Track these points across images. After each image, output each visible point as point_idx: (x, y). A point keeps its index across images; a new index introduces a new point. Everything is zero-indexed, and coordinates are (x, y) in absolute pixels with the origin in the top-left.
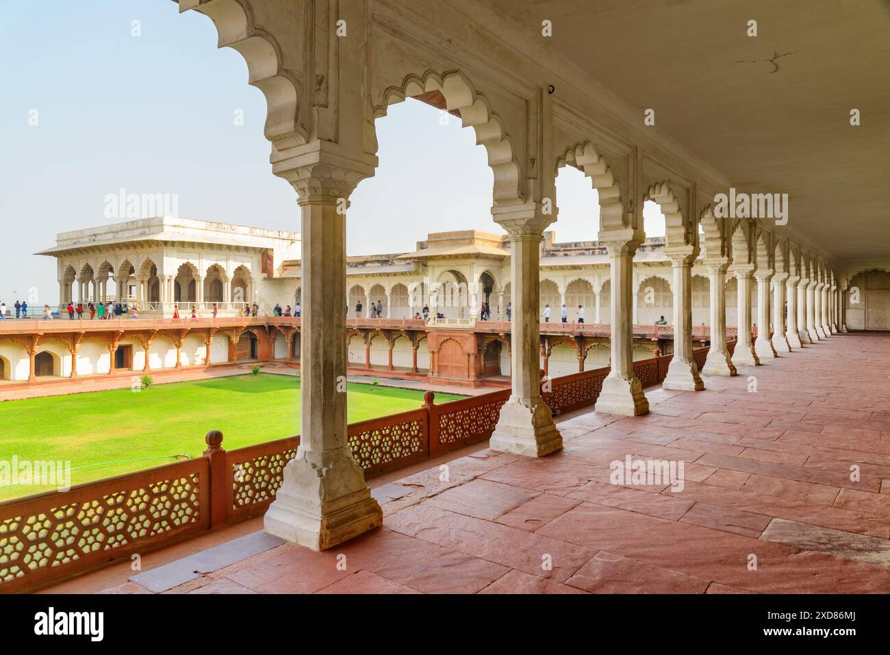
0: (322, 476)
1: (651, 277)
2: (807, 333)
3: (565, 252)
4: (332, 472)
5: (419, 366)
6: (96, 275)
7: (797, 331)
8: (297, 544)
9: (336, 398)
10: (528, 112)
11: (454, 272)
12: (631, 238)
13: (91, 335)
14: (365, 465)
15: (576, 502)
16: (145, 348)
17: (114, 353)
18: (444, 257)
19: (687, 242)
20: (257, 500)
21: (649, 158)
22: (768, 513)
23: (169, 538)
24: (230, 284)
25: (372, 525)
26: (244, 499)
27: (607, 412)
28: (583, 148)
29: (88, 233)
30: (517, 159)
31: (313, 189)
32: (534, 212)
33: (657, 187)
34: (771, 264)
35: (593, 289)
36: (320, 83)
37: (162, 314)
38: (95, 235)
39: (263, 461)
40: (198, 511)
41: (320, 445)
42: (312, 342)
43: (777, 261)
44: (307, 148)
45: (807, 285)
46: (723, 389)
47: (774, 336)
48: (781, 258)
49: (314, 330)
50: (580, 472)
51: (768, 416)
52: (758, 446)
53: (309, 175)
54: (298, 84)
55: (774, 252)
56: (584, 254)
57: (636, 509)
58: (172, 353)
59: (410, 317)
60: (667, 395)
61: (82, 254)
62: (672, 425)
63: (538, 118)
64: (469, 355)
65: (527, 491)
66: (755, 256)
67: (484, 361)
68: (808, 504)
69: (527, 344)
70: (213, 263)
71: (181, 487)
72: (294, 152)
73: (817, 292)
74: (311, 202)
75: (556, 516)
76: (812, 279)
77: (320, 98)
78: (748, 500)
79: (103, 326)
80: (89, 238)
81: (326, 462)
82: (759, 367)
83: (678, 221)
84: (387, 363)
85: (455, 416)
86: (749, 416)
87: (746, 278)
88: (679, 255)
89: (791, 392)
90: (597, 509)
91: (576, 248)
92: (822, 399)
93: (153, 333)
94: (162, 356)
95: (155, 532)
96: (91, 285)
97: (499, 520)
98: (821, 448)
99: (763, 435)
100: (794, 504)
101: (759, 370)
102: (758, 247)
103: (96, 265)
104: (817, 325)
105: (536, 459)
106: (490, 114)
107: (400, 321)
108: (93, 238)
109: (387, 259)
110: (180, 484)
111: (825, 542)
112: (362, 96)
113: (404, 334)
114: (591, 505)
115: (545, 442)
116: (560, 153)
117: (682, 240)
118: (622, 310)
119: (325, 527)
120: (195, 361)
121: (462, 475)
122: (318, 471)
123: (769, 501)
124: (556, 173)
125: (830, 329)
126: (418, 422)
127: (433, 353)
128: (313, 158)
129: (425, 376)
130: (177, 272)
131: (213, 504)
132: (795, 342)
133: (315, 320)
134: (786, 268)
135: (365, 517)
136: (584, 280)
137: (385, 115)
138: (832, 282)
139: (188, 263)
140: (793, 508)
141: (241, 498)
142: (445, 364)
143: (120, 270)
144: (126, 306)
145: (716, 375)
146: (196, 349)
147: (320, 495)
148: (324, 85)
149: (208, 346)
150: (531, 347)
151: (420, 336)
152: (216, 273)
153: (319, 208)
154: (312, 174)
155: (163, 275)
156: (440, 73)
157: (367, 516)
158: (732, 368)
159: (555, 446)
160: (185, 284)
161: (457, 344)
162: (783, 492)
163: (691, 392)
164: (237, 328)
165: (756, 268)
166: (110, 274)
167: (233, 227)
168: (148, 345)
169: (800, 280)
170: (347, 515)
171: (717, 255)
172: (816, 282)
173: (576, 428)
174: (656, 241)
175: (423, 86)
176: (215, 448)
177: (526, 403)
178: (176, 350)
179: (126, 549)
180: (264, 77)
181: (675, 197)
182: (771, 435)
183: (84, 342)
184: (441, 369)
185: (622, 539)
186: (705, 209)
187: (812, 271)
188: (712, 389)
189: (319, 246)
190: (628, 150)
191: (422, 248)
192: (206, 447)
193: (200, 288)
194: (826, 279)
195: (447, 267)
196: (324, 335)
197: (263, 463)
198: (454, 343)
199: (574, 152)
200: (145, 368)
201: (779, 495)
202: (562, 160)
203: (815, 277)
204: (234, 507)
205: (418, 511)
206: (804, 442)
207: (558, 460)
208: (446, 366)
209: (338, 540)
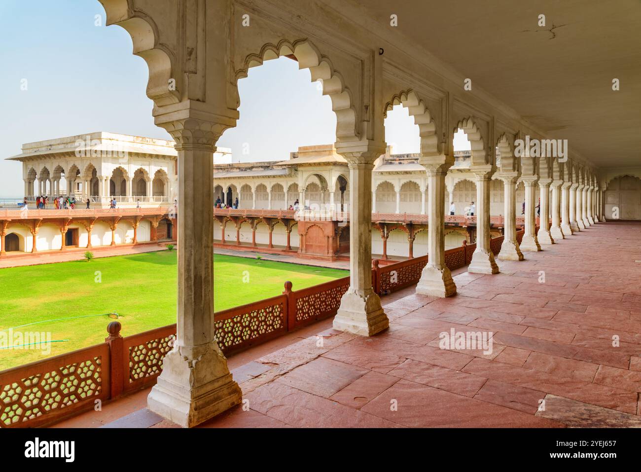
0: (192, 367)
1: (462, 180)
2: (576, 224)
3: (400, 161)
4: (200, 363)
5: (292, 245)
6: (51, 176)
7: (569, 223)
8: (171, 422)
9: (204, 304)
10: (363, 69)
11: (317, 175)
12: (443, 162)
13: (47, 221)
14: (237, 340)
15: (395, 379)
16: (88, 231)
17: (64, 234)
18: (310, 165)
19: (487, 162)
20: (149, 374)
21: (458, 100)
22: (543, 389)
23: (76, 408)
24: (151, 183)
25: (233, 403)
26: (138, 374)
27: (425, 294)
28: (407, 95)
29: (46, 144)
30: (354, 106)
31: (185, 138)
32: (367, 146)
33: (464, 122)
34: (550, 174)
35: (420, 188)
36: (190, 54)
37: (101, 205)
38: (51, 145)
39: (155, 343)
40: (101, 385)
41: (192, 342)
42: (185, 260)
43: (555, 171)
44: (180, 106)
45: (577, 188)
46: (513, 272)
47: (552, 227)
48: (558, 169)
49: (187, 250)
50: (400, 350)
51: (545, 297)
52: (537, 325)
53: (182, 127)
54: (172, 55)
55: (552, 165)
56: (413, 163)
57: (441, 386)
58: (108, 234)
59: (286, 209)
60: (471, 278)
61: (41, 159)
62: (473, 305)
63: (371, 74)
64: (328, 237)
65: (358, 368)
66: (539, 168)
67: (340, 242)
68: (574, 381)
69: (361, 249)
70: (139, 167)
71: (87, 368)
72: (170, 109)
73: (584, 193)
74: (184, 148)
75: (378, 394)
76: (580, 184)
77: (190, 66)
78: (528, 376)
79: (56, 214)
80: (46, 147)
81: (195, 355)
82: (541, 252)
83: (481, 146)
84: (268, 243)
85: (309, 299)
86: (531, 297)
87: (532, 186)
88: (480, 172)
89: (563, 275)
90: (411, 386)
91: (408, 158)
92: (586, 281)
93: (94, 220)
94: (101, 237)
95: (65, 404)
96: (48, 182)
97: (334, 398)
98: (585, 327)
99: (541, 315)
100: (563, 380)
101: (540, 256)
102: (540, 162)
103: (51, 167)
104: (584, 217)
105: (367, 338)
106: (333, 72)
107: (278, 212)
108: (50, 147)
109: (268, 165)
110: (85, 366)
111: (586, 417)
112: (226, 62)
113: (280, 222)
114: (407, 382)
115: (375, 324)
116: (389, 100)
117: (483, 161)
118: (437, 217)
119: (193, 409)
120: (126, 240)
121: (309, 353)
122: (189, 363)
123: (544, 377)
124: (385, 115)
125: (593, 220)
126: (279, 305)
127: (302, 235)
128: (185, 115)
129: (296, 252)
130: (112, 174)
131: (113, 380)
132: (567, 231)
133: (187, 242)
134: (562, 177)
135: (226, 398)
136: (413, 182)
137: (246, 76)
138: (595, 184)
139: (120, 167)
140: (562, 384)
141: (136, 373)
142: (310, 244)
143: (69, 172)
144: (73, 199)
145: (508, 260)
146: (127, 232)
147: (190, 382)
148: (193, 56)
149: (135, 229)
150: (365, 251)
151: (292, 223)
152: (141, 175)
153: (191, 153)
154: (184, 127)
155: (101, 176)
156: (292, 41)
157: (229, 397)
158: (520, 254)
159: (383, 326)
160: (118, 184)
161: (320, 230)
162: (555, 369)
163: (488, 275)
164: (157, 216)
165: (539, 178)
166: (62, 174)
167: (154, 140)
168: (90, 228)
169: (571, 185)
170: (212, 397)
171: (510, 170)
172: (583, 185)
173: (401, 309)
174: (466, 153)
175: (278, 53)
176: (115, 336)
177: (360, 294)
178: (111, 232)
179: (41, 419)
180: (144, 50)
181: (478, 129)
182: (547, 314)
183: (42, 226)
184: (308, 247)
185: (428, 416)
186: (500, 136)
187: (580, 177)
188: (504, 272)
189: (191, 184)
190: (441, 95)
191: (294, 157)
192: (107, 335)
193: (129, 186)
194: (591, 182)
195: (311, 172)
196: (195, 254)
197: (154, 345)
198: (317, 228)
199: (400, 98)
200: (88, 245)
201: (552, 372)
202: (390, 105)
203: (582, 181)
204: (131, 380)
205: (271, 388)
206: (572, 321)
207: (384, 339)
208: (312, 245)
209: (204, 418)
